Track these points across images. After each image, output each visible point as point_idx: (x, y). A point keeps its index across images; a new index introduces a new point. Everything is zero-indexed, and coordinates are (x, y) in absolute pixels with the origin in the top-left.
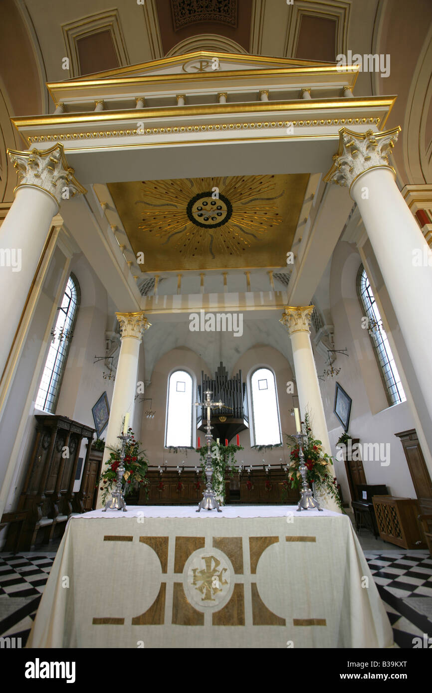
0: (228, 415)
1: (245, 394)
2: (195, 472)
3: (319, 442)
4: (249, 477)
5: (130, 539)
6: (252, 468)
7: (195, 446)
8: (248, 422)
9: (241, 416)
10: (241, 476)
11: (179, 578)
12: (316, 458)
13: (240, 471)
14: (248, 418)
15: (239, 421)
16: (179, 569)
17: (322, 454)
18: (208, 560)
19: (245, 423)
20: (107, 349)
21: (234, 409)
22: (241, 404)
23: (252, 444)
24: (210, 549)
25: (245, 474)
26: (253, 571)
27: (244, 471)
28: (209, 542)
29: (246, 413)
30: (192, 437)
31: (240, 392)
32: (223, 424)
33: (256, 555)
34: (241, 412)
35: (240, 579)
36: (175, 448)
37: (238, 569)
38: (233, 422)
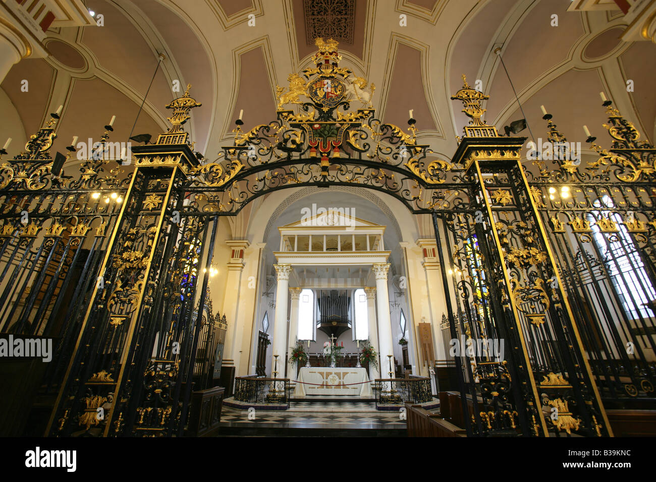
0: (338, 321)
1: (350, 306)
2: (317, 357)
3: (372, 347)
4: (350, 360)
5: (315, 372)
6: (352, 355)
7: (315, 340)
8: (351, 324)
9: (346, 321)
10: (345, 360)
11: (327, 380)
12: (371, 353)
13: (344, 356)
14: (351, 322)
15: (345, 325)
16: (327, 378)
17: (373, 352)
18: (333, 377)
19: (349, 326)
20: (267, 285)
21: (342, 316)
22: (347, 313)
23: (354, 339)
24: (333, 375)
25: (348, 359)
26: (343, 379)
27: (347, 357)
28: (333, 373)
29: (349, 319)
30: (313, 333)
31: (346, 305)
32: (335, 327)
33: (344, 376)
34: (347, 319)
35: (340, 380)
36: (302, 341)
37: (340, 378)
38: (342, 325)
